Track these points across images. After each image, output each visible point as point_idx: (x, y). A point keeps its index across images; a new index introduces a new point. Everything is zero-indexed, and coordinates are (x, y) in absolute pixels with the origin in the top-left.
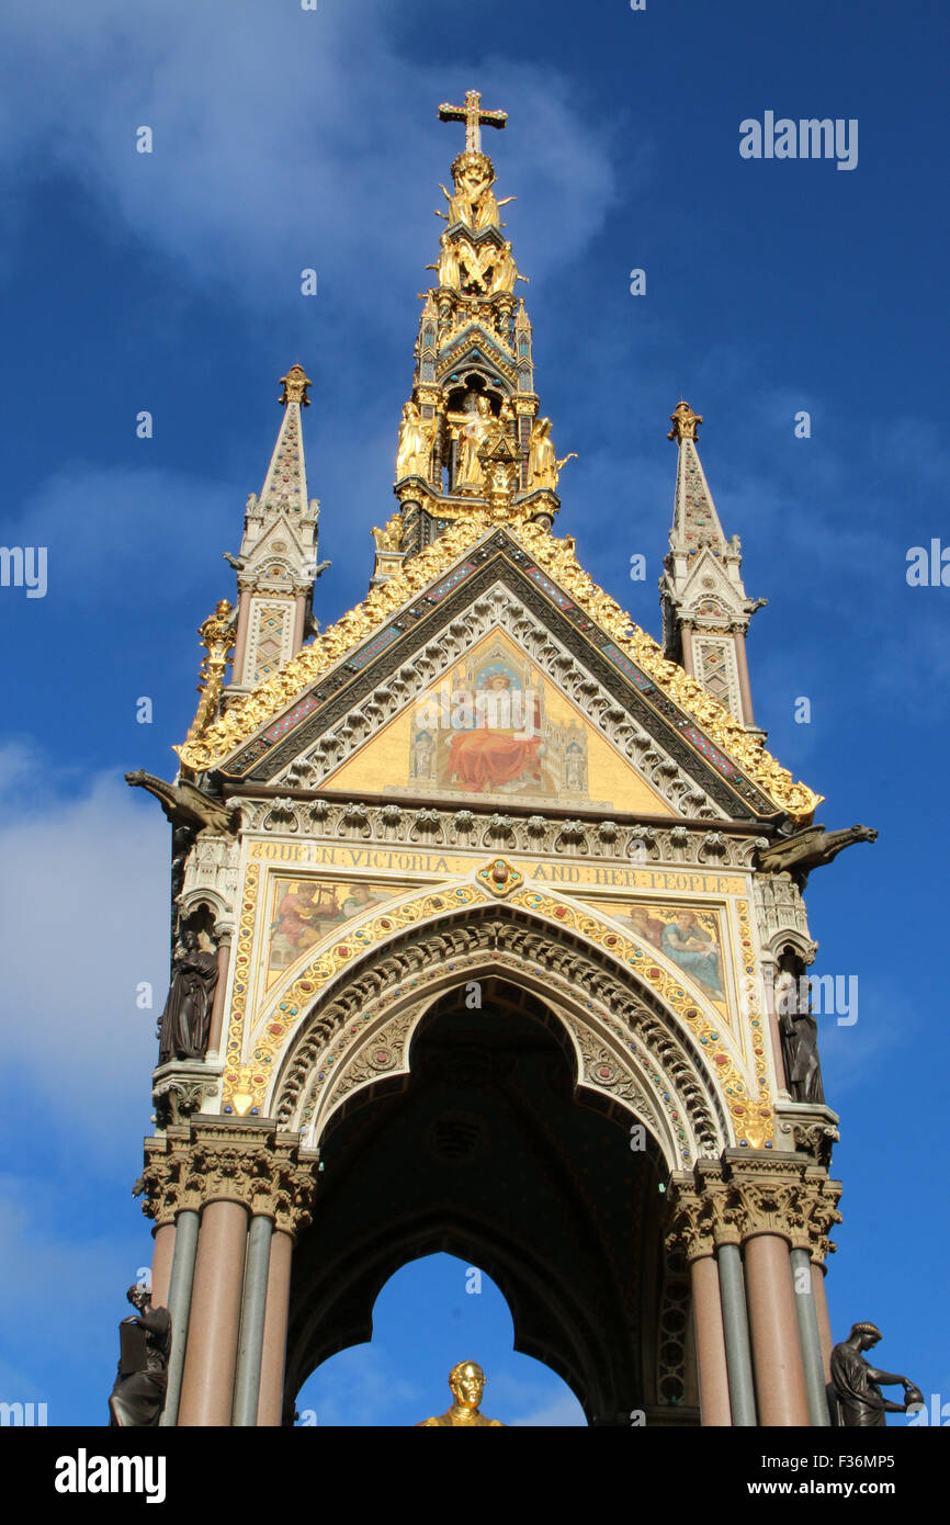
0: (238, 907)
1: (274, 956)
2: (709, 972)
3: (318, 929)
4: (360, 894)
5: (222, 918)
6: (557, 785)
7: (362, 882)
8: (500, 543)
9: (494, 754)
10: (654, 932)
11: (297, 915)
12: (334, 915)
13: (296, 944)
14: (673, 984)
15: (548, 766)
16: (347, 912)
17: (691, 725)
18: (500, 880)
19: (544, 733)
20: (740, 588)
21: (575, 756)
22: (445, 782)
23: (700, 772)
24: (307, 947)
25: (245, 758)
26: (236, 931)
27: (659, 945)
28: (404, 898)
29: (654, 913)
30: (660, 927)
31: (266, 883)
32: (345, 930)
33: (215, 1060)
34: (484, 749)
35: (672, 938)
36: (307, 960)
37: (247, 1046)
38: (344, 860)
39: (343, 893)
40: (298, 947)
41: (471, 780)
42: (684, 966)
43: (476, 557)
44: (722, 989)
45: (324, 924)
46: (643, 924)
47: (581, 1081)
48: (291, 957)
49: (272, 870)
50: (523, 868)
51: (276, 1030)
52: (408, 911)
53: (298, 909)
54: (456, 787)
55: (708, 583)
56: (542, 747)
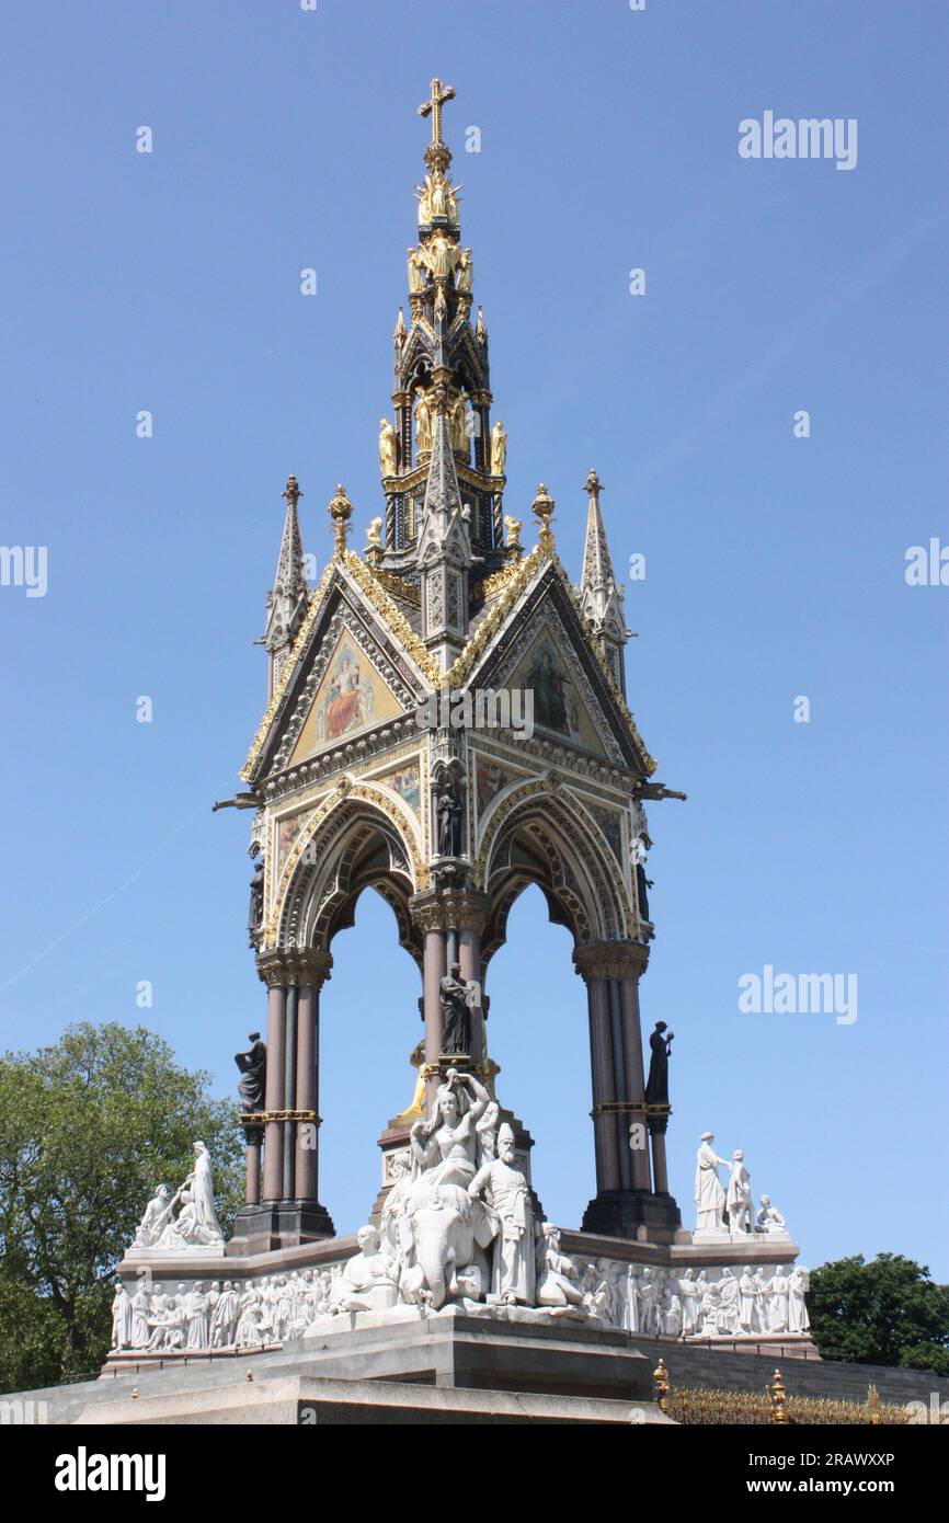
4: (304, 815)
17: (400, 657)
22: (328, 738)
27: (398, 791)
28: (313, 813)
33: (264, 925)
42: (408, 799)
50: (351, 777)
51: (279, 902)
52: (316, 818)
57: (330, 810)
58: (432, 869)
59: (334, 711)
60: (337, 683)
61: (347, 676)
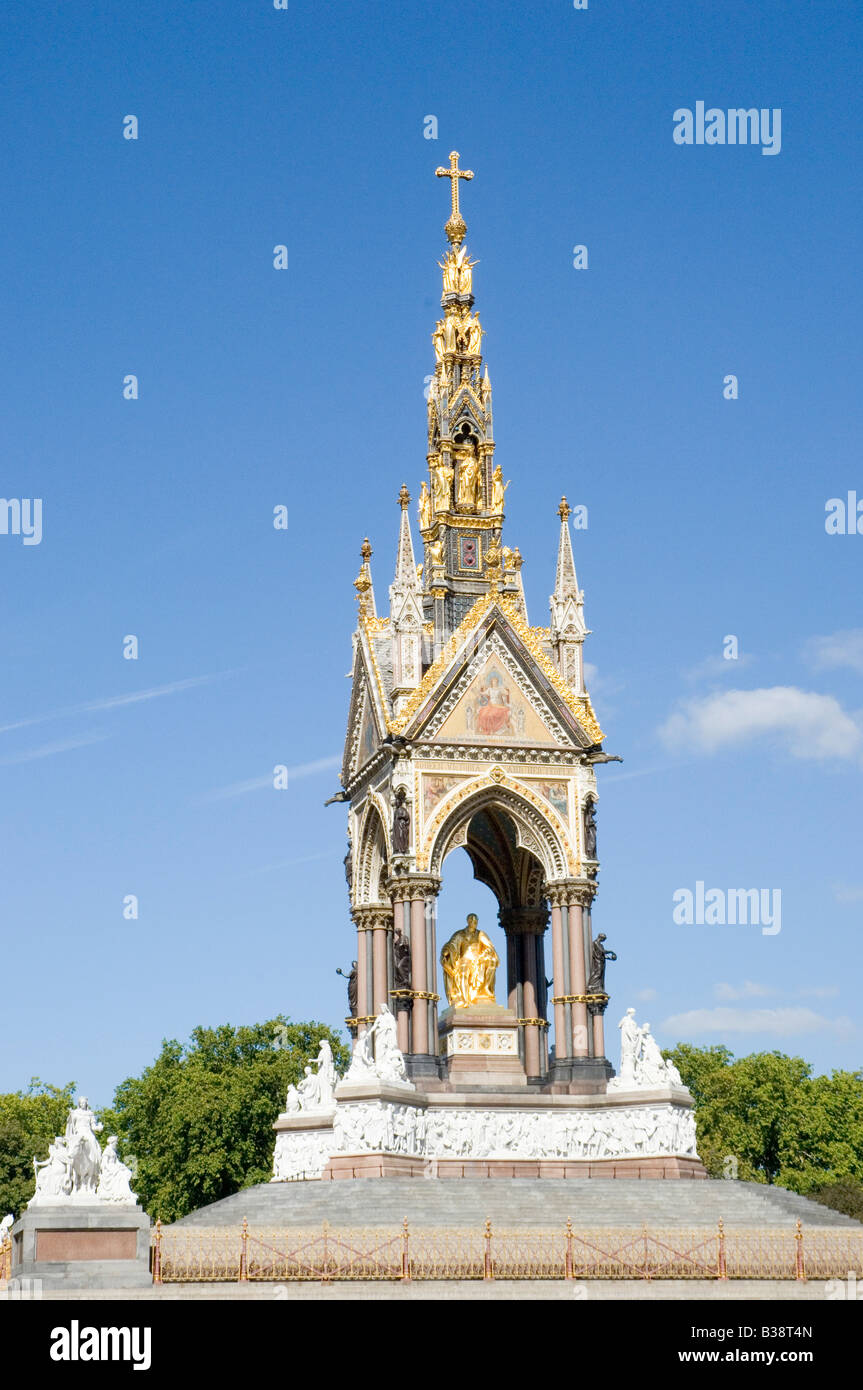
0: (413, 790)
1: (426, 808)
2: (562, 807)
3: (438, 796)
5: (408, 795)
6: (516, 730)
7: (452, 776)
8: (496, 613)
9: (494, 717)
10: (546, 792)
11: (432, 792)
12: (442, 791)
13: (432, 803)
14: (552, 814)
15: (512, 721)
16: (448, 788)
18: (498, 776)
19: (510, 705)
20: (583, 621)
21: (520, 716)
22: (477, 732)
23: (565, 726)
24: (436, 804)
25: (412, 731)
26: (414, 800)
27: (548, 797)
29: (547, 784)
30: (548, 790)
31: (420, 777)
32: (447, 797)
33: (412, 851)
34: (490, 714)
35: (552, 794)
36: (436, 810)
37: (422, 846)
38: (444, 767)
39: (446, 780)
40: (434, 804)
41: (487, 730)
42: (558, 806)
43: (486, 623)
44: (567, 814)
45: (441, 795)
46: (542, 788)
47: (520, 844)
48: (432, 809)
49: (424, 774)
51: (430, 839)
53: (432, 789)
54: (481, 733)
55: (571, 618)
56: (510, 713)
57: (482, 788)
58: (584, 864)
59: (484, 714)
60: (486, 692)
61: (497, 692)
